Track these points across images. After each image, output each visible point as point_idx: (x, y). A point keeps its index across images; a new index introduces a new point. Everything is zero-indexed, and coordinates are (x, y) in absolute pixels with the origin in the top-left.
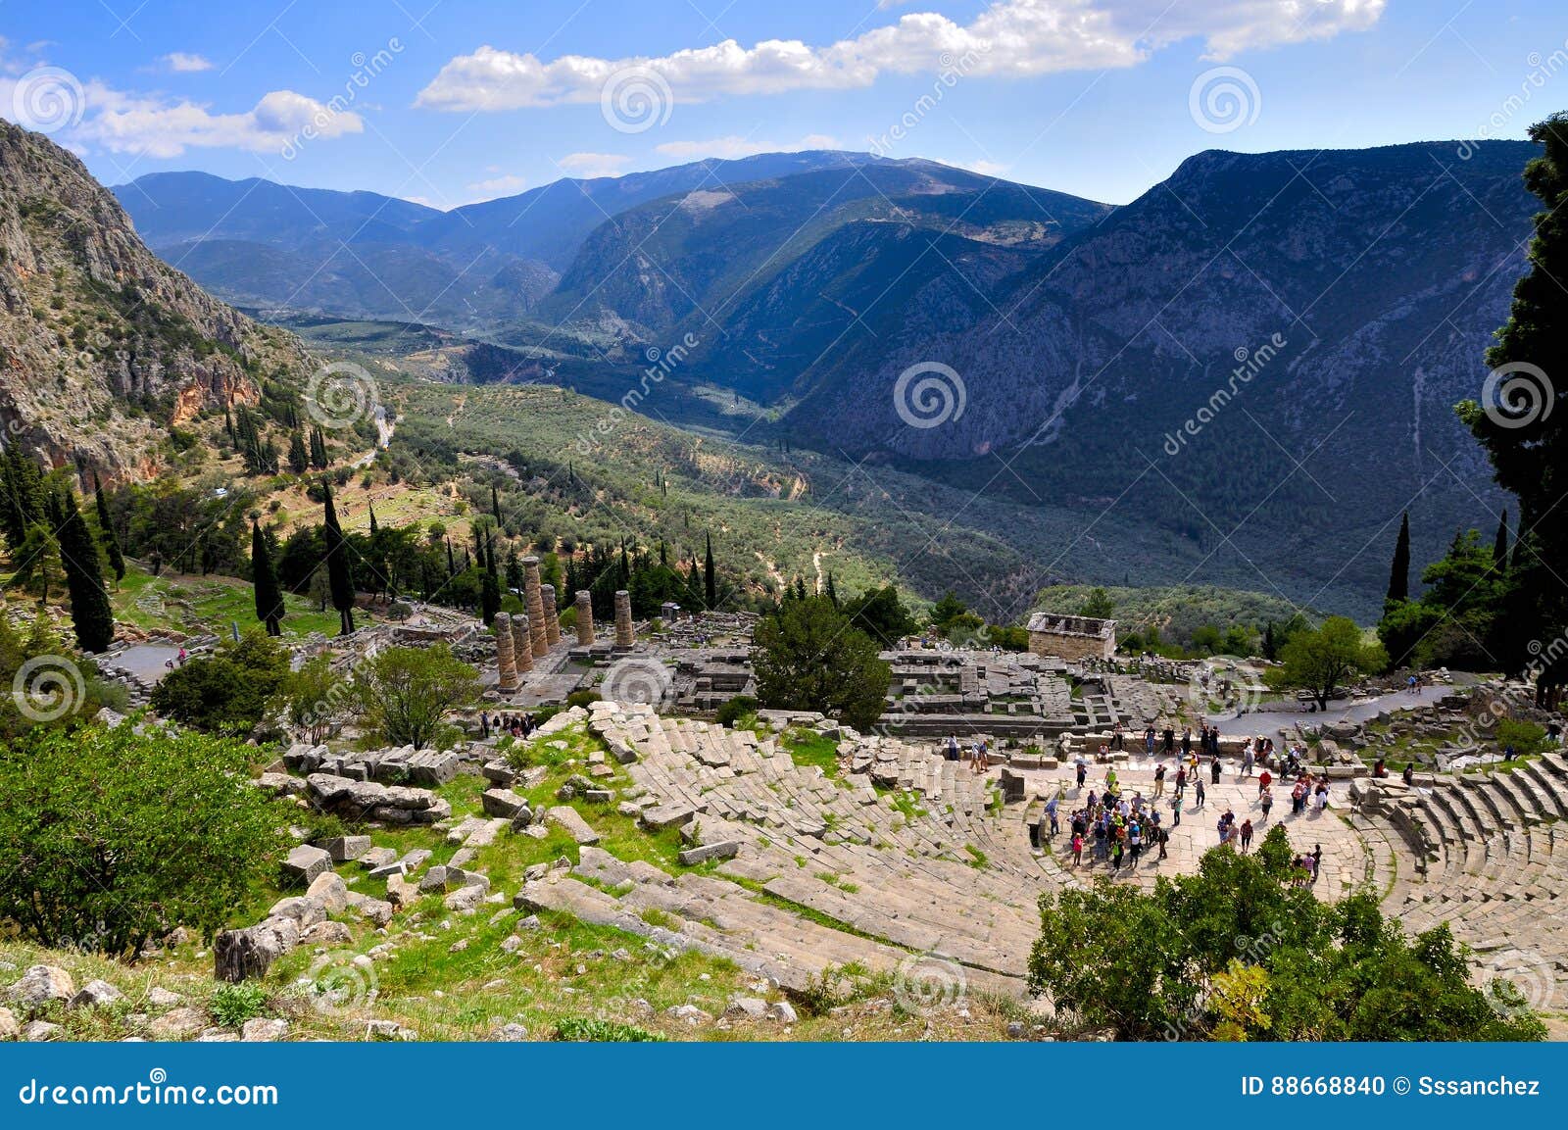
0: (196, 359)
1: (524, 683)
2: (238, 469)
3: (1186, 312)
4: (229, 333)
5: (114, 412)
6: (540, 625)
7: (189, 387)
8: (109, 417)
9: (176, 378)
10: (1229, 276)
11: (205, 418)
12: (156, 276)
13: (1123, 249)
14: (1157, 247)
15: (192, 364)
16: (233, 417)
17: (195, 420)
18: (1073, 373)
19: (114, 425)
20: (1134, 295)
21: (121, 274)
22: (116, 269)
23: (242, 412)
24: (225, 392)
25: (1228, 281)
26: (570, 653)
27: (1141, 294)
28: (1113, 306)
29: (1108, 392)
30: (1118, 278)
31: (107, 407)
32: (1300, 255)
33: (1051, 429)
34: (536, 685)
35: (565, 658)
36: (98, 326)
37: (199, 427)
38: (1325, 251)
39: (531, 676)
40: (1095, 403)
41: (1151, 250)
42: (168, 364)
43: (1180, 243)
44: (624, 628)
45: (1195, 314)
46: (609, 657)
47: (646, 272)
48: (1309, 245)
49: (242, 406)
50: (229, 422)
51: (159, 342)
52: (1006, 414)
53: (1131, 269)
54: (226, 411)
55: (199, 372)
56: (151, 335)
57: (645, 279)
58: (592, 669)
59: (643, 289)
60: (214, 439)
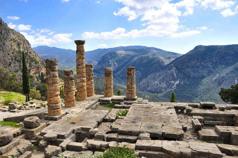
0: (35, 64)
1: (67, 113)
2: (40, 82)
3: (196, 70)
4: (43, 63)
5: (19, 71)
6: (83, 81)
7: (33, 68)
8: (18, 72)
9: (31, 67)
10: (203, 64)
11: (36, 74)
12: (32, 52)
13: (186, 60)
14: (192, 59)
15: (35, 65)
16: (40, 74)
17: (34, 74)
18: (178, 79)
19: (19, 73)
20: (188, 67)
21: (26, 51)
22: (25, 50)
23: (42, 73)
24: (40, 70)
25: (203, 65)
26: (99, 100)
27: (189, 67)
28: (184, 69)
29: (184, 82)
30: (185, 64)
31: (18, 70)
32: (215, 61)
33: (175, 88)
34: (74, 116)
35: (96, 102)
36: (19, 57)
37: (34, 75)
38: (219, 61)
39: (72, 110)
40: (182, 84)
41: (190, 60)
42: (30, 64)
43: (195, 59)
44: (131, 88)
45: (198, 70)
46: (123, 103)
47: (111, 62)
48: (216, 60)
49: (42, 72)
50: (39, 74)
51: (29, 60)
52: (167, 85)
53: (187, 63)
54: (39, 73)
55: (35, 66)
56: (28, 59)
57: (111, 63)
58: (113, 109)
59: (110, 65)
60: (37, 77)
